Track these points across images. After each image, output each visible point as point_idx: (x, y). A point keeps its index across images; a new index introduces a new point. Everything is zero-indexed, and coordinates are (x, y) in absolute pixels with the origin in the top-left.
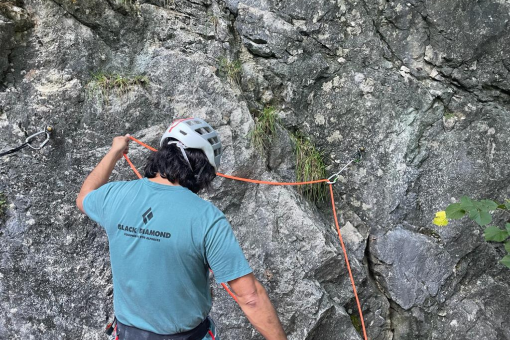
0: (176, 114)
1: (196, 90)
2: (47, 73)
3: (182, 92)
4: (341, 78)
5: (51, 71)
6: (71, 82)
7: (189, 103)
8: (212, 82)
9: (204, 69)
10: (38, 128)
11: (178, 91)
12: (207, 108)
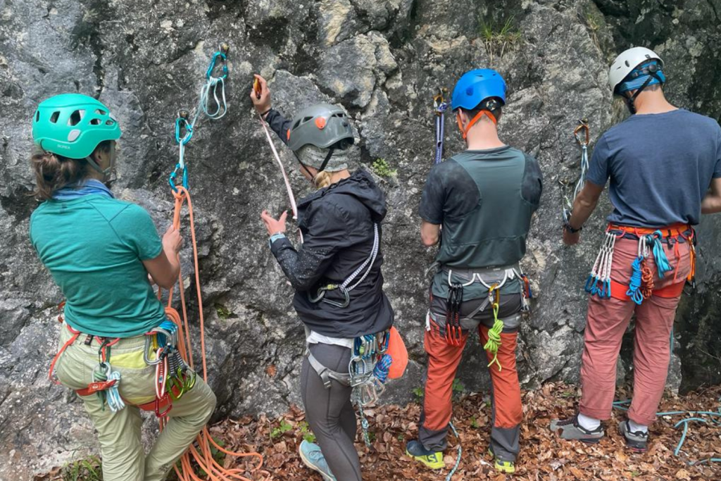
0: (546, 76)
1: (570, 50)
2: (436, 28)
3: (555, 52)
4: (673, 41)
5: (441, 26)
6: (458, 39)
7: (562, 63)
8: (585, 42)
9: (579, 27)
10: (430, 89)
11: (550, 50)
12: (581, 69)
